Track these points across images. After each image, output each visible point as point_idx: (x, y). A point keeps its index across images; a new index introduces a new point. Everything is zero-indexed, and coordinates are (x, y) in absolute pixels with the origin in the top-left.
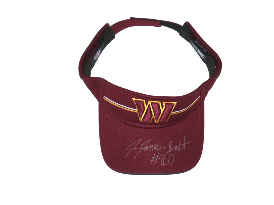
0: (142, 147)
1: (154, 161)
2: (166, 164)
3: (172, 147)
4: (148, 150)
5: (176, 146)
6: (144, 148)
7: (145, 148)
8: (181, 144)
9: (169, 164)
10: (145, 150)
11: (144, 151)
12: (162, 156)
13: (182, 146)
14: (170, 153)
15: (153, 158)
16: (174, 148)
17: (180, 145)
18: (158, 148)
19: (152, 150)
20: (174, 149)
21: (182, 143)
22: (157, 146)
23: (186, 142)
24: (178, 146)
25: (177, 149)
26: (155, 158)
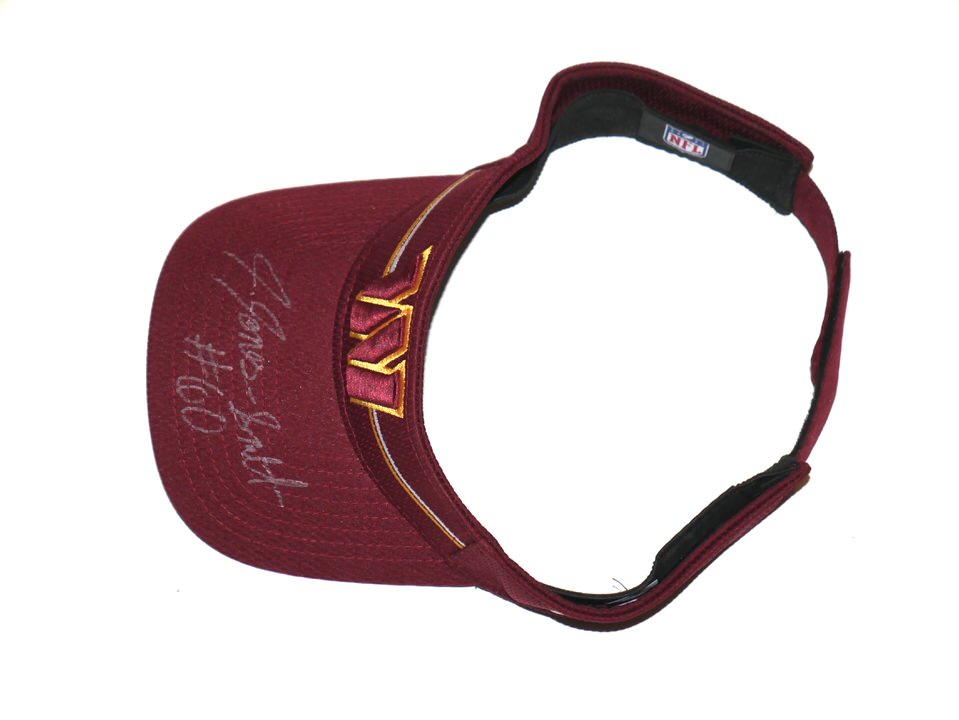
0: (257, 309)
1: (194, 350)
2: (182, 395)
3: (252, 426)
4: (242, 330)
5: (260, 445)
6: (254, 314)
7: (253, 317)
8: (271, 466)
9: (183, 411)
10: (246, 319)
11: (241, 314)
12: (217, 385)
13: (264, 471)
14: (230, 416)
15: (210, 345)
16: (251, 433)
17: (265, 459)
18: (250, 368)
19: (241, 345)
20: (245, 435)
21: (277, 471)
22: (259, 364)
23: (280, 487)
24: (259, 452)
25: (250, 449)
26: (206, 355)
